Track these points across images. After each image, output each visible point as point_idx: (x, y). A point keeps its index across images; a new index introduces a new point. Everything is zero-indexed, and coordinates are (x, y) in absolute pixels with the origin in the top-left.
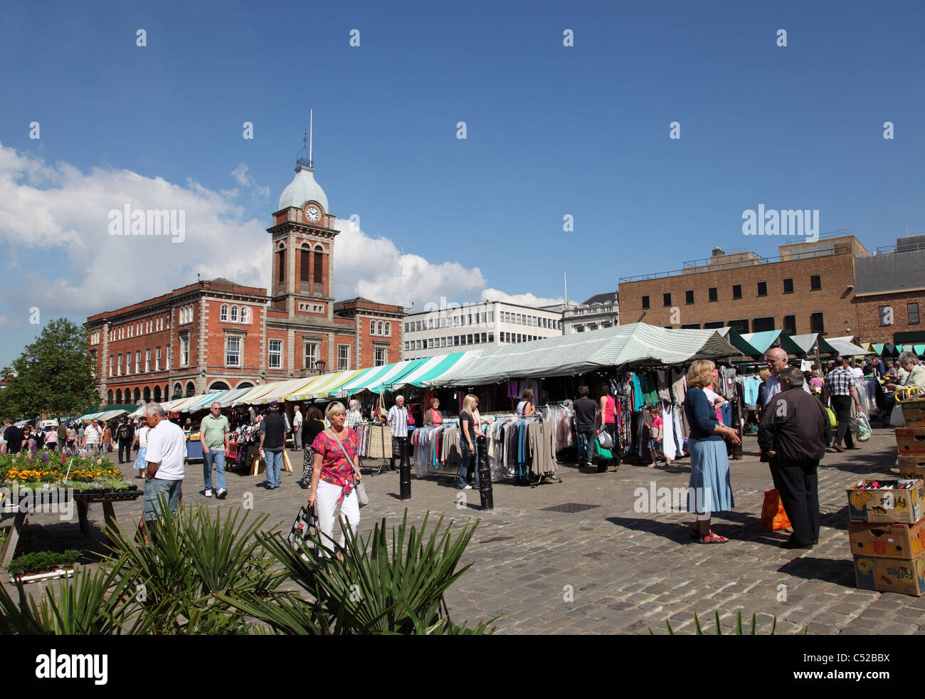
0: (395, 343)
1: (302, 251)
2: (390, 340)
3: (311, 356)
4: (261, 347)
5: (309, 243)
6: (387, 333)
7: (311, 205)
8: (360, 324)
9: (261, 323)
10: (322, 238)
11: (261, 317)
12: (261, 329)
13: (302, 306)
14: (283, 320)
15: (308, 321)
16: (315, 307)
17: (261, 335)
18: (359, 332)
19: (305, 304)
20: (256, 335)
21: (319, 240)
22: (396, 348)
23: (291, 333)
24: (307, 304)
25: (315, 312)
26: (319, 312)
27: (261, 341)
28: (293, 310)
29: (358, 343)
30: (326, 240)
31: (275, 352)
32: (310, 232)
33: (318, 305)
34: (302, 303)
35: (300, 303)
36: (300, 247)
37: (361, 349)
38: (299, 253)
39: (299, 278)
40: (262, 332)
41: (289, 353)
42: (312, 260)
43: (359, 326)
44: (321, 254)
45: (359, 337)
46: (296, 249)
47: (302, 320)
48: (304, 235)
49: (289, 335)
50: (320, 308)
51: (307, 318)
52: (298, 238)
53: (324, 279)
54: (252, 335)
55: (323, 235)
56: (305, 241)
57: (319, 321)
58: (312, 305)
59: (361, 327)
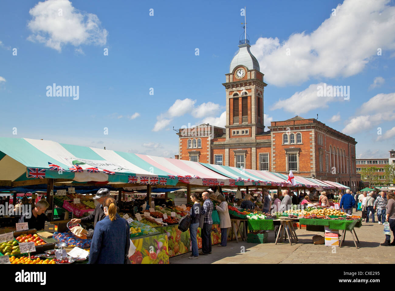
0: (306, 148)
1: (234, 99)
2: (301, 146)
3: (240, 163)
4: (208, 160)
5: (238, 93)
6: (298, 141)
7: (238, 69)
8: (274, 137)
9: (208, 146)
10: (246, 87)
11: (208, 143)
12: (208, 150)
13: (234, 132)
14: (222, 143)
15: (237, 141)
16: (243, 132)
17: (208, 153)
18: (273, 143)
19: (236, 130)
20: (205, 153)
21: (243, 89)
22: (308, 151)
23: (227, 150)
24: (238, 130)
25: (243, 134)
26: (247, 134)
27: (208, 157)
28: (229, 136)
29: (272, 151)
30: (248, 87)
31: (220, 161)
32: (237, 86)
33: (245, 130)
34: (234, 131)
35: (232, 131)
36: (232, 96)
37: (274, 155)
38: (232, 101)
39: (232, 116)
40: (208, 151)
41: (226, 162)
42: (240, 103)
43: (272, 140)
44: (246, 98)
45: (272, 147)
46: (230, 99)
47: (234, 141)
48: (234, 89)
49: (226, 151)
50: (247, 132)
51: (237, 139)
52: (230, 92)
53: (249, 112)
54: (203, 154)
55: (246, 85)
56: (235, 92)
57: (245, 140)
58: (240, 131)
59: (274, 140)
